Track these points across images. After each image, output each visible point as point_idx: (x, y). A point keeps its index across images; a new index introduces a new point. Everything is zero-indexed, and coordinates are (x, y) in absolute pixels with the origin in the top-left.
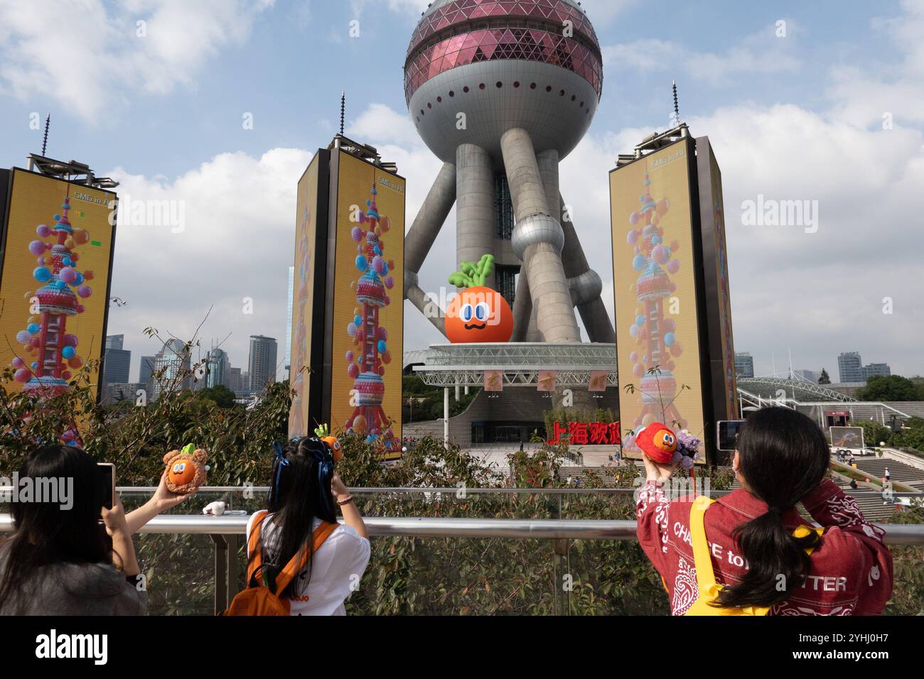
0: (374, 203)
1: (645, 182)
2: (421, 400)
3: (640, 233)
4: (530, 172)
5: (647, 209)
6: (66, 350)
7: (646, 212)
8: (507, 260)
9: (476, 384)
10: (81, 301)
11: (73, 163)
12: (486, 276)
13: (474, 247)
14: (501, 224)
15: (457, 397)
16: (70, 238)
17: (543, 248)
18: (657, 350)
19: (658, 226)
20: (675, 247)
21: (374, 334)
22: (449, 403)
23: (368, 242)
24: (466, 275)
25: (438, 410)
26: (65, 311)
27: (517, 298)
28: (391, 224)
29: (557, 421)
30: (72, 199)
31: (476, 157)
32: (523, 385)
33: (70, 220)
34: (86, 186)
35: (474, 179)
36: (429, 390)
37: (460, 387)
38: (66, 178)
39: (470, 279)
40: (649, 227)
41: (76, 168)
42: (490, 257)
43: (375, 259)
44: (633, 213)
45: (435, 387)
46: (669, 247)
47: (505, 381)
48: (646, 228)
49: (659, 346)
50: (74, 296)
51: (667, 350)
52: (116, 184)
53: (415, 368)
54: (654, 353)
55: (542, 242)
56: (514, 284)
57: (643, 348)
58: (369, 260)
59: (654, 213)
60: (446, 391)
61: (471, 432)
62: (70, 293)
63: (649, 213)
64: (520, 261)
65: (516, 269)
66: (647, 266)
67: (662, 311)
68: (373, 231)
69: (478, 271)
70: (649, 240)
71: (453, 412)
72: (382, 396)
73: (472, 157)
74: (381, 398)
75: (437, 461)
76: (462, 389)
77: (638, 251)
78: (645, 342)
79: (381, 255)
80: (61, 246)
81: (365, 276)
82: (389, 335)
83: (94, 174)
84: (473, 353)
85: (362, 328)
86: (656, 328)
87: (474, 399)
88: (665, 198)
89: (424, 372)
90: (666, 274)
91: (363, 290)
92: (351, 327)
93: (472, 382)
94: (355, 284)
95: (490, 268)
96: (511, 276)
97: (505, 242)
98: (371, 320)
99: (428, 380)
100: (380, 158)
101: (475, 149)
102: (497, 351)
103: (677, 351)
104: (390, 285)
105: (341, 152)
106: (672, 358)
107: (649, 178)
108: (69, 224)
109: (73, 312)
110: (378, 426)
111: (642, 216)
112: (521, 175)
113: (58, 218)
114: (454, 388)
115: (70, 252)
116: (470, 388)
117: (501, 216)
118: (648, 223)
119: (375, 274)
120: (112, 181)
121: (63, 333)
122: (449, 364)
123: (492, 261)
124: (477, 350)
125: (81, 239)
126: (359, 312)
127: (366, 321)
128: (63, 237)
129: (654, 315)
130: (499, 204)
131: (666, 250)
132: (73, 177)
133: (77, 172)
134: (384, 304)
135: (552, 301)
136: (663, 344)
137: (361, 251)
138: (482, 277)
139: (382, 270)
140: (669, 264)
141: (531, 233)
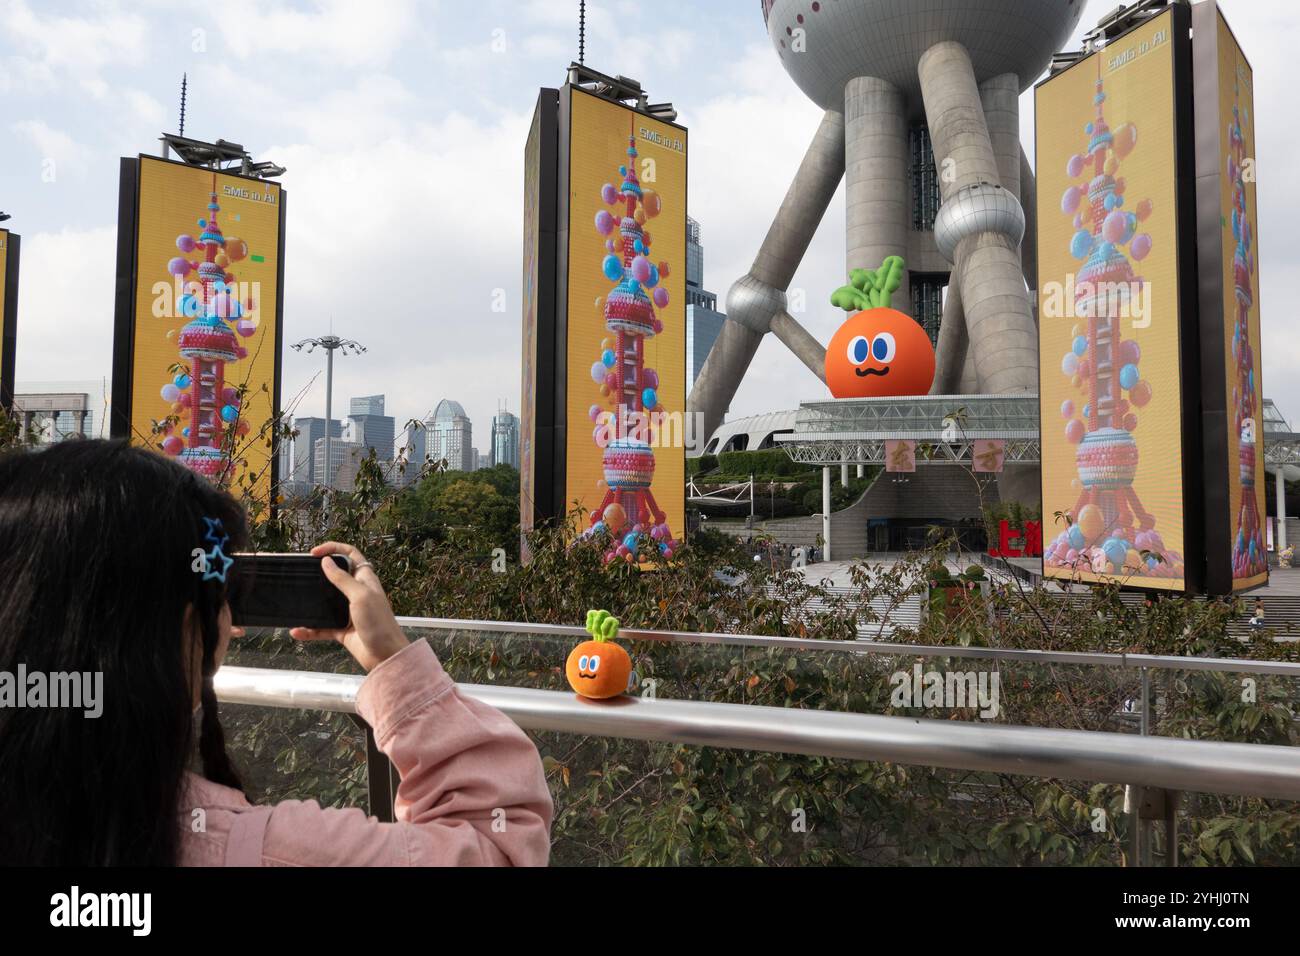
0: (633, 171)
1: (1096, 99)
2: (788, 486)
3: (1084, 191)
4: (967, 115)
5: (1099, 146)
6: (226, 410)
7: (1096, 152)
8: (927, 266)
9: (874, 460)
10: (242, 341)
11: (221, 144)
12: (892, 291)
13: (875, 245)
14: (920, 206)
15: (844, 482)
16: (221, 252)
17: (988, 241)
18: (1108, 395)
19: (1116, 177)
20: (1144, 211)
21: (635, 378)
22: (831, 490)
23: (624, 234)
24: (857, 291)
25: (812, 501)
26: (222, 356)
27: (945, 324)
28: (663, 203)
29: (1005, 519)
30: (222, 196)
31: (878, 98)
32: (949, 462)
33: (220, 226)
34: (242, 177)
35: (874, 135)
36: (803, 471)
37: (849, 466)
38: (215, 166)
39: (864, 296)
40: (1101, 178)
41: (227, 150)
42: (897, 260)
43: (636, 261)
44: (1076, 156)
45: (812, 467)
46: (1135, 212)
47: (919, 456)
48: (1095, 181)
49: (1110, 389)
50: (233, 335)
51: (1125, 395)
52: (280, 172)
53: (777, 438)
54: (1101, 400)
55: (987, 230)
56: (941, 302)
57: (1083, 394)
58: (626, 262)
59: (1110, 153)
60: (826, 473)
61: (866, 534)
62: (227, 330)
63: (1101, 154)
64: (949, 265)
65: (942, 278)
66: (1096, 249)
67: (1118, 328)
68: (632, 217)
69: (878, 283)
70: (1099, 202)
71: (838, 503)
72: (652, 475)
73: (870, 97)
74: (650, 478)
75: (734, 575)
76: (852, 470)
77: (1080, 224)
78: (1087, 383)
79: (646, 253)
80: (210, 265)
81: (618, 288)
82: (662, 381)
83: (250, 158)
84: (869, 413)
85: (615, 370)
86: (1107, 358)
87: (871, 485)
88: (1130, 124)
89: (794, 443)
90: (1127, 263)
91: (616, 311)
92: (596, 369)
93: (867, 457)
94: (603, 303)
95: (898, 278)
96: (936, 290)
97: (925, 234)
98: (630, 357)
99: (798, 456)
100: (646, 97)
101: (875, 84)
102: (908, 409)
103: (1141, 396)
104: (663, 302)
105: (574, 91)
106: (1133, 409)
107: (1104, 90)
108: (218, 232)
109: (232, 357)
110: (645, 519)
111: (1088, 161)
112: (953, 122)
113: (203, 224)
114: (839, 467)
115: (224, 273)
116: (866, 468)
117: (919, 193)
118: (1099, 171)
119: (636, 284)
120: (275, 167)
121: (221, 387)
122: (831, 430)
123: (901, 267)
124: (898, 408)
125: (237, 253)
126: (610, 346)
127: (622, 358)
128: (212, 251)
129: (1104, 336)
130: (915, 173)
131: (1128, 218)
132: (225, 165)
133: (229, 157)
134: (652, 332)
135: (1002, 327)
136: (1119, 386)
137: (612, 249)
138: (884, 292)
139: (648, 278)
140: (1133, 242)
141: (968, 218)
